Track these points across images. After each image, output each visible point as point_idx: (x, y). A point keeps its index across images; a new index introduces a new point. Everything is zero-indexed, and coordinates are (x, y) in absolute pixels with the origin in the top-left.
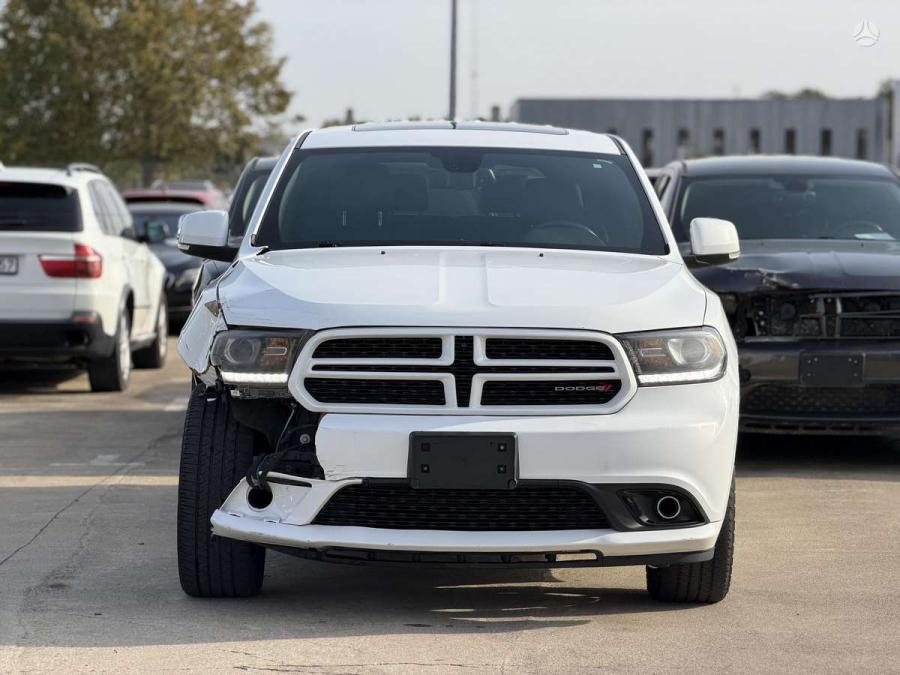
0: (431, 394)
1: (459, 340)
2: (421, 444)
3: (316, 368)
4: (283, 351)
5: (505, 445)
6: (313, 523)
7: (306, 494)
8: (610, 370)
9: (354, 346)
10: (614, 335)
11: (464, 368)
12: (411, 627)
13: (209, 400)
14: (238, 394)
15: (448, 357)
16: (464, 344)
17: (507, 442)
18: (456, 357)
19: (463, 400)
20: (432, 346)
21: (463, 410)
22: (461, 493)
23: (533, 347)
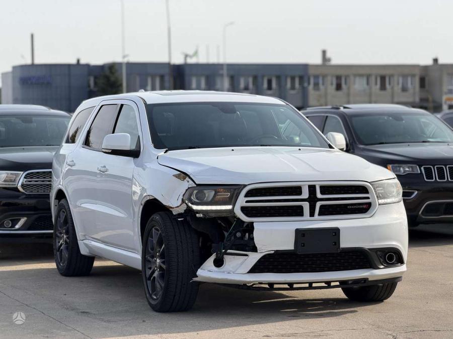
0: (298, 212)
1: (310, 187)
2: (300, 234)
3: (247, 202)
4: (228, 195)
5: (335, 233)
6: (248, 272)
7: (246, 260)
8: (368, 198)
9: (263, 191)
10: (369, 183)
11: (312, 200)
12: (293, 317)
13: (179, 219)
14: (202, 216)
15: (305, 194)
16: (312, 188)
17: (336, 232)
18: (309, 194)
19: (312, 214)
20: (297, 190)
21: (312, 218)
22: (314, 255)
23: (331, 189)
